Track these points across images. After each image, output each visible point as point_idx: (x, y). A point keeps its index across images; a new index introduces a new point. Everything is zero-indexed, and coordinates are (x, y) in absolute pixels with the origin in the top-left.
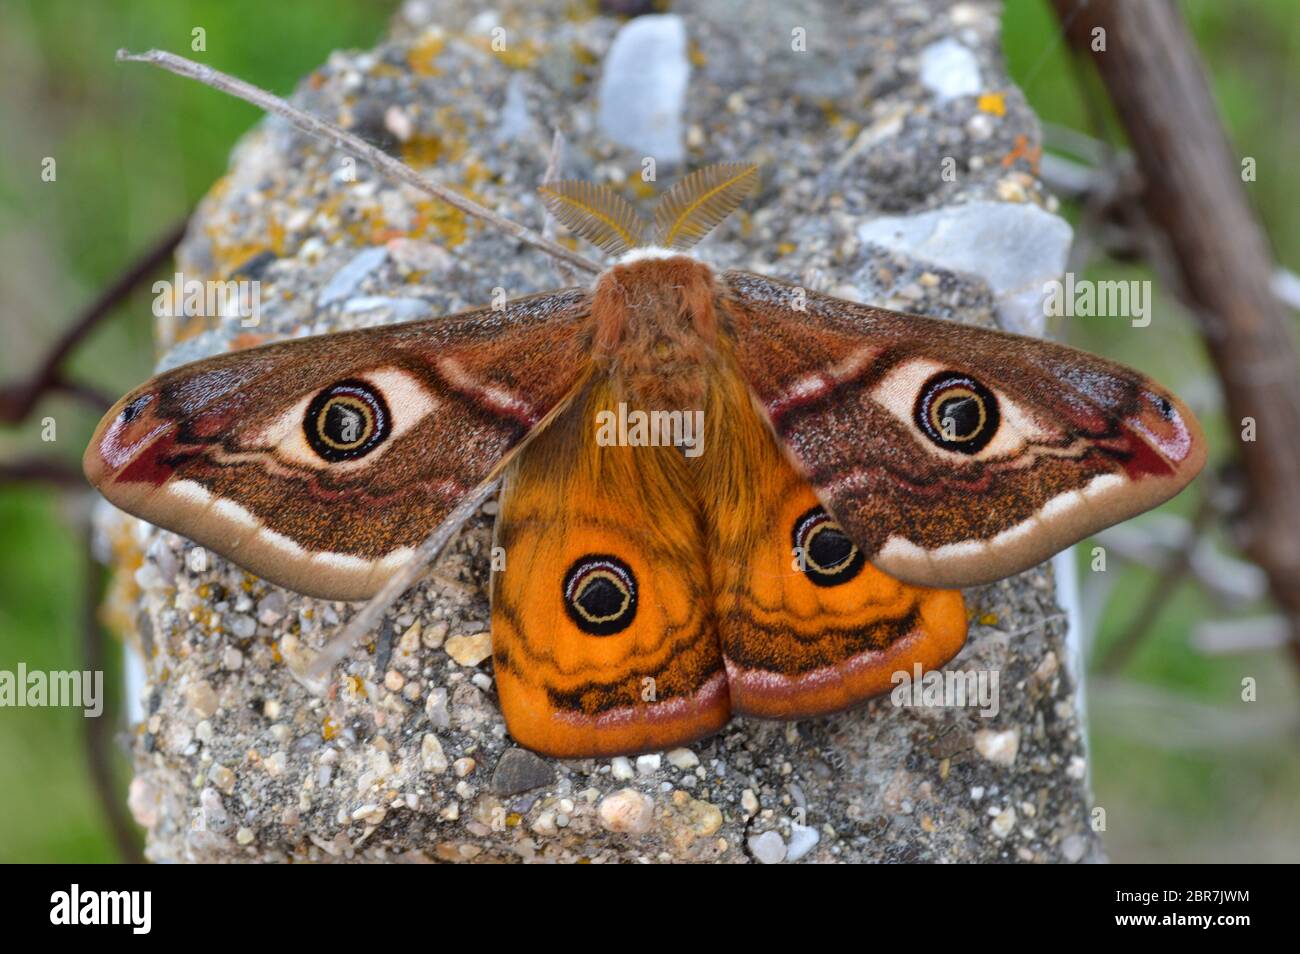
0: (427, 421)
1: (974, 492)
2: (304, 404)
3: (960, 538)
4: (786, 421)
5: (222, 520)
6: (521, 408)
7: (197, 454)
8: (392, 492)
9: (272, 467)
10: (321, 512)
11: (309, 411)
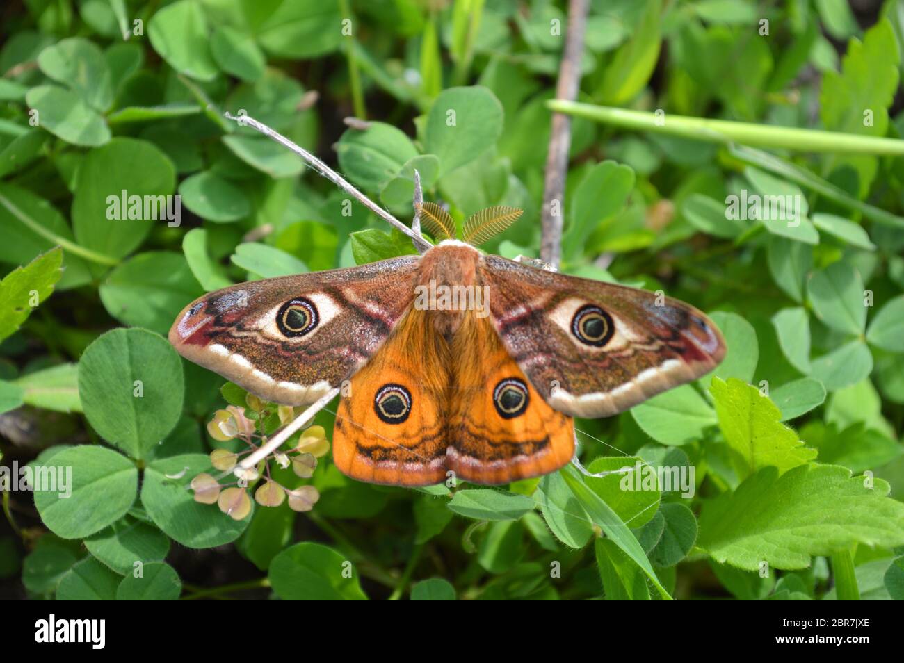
0: (337, 319)
1: (601, 367)
2: (277, 308)
3: (593, 391)
4: (507, 328)
5: (235, 364)
6: (383, 313)
7: (223, 331)
8: (318, 353)
9: (260, 339)
10: (283, 362)
11: (279, 312)
